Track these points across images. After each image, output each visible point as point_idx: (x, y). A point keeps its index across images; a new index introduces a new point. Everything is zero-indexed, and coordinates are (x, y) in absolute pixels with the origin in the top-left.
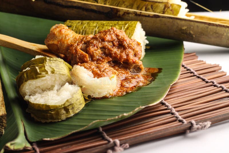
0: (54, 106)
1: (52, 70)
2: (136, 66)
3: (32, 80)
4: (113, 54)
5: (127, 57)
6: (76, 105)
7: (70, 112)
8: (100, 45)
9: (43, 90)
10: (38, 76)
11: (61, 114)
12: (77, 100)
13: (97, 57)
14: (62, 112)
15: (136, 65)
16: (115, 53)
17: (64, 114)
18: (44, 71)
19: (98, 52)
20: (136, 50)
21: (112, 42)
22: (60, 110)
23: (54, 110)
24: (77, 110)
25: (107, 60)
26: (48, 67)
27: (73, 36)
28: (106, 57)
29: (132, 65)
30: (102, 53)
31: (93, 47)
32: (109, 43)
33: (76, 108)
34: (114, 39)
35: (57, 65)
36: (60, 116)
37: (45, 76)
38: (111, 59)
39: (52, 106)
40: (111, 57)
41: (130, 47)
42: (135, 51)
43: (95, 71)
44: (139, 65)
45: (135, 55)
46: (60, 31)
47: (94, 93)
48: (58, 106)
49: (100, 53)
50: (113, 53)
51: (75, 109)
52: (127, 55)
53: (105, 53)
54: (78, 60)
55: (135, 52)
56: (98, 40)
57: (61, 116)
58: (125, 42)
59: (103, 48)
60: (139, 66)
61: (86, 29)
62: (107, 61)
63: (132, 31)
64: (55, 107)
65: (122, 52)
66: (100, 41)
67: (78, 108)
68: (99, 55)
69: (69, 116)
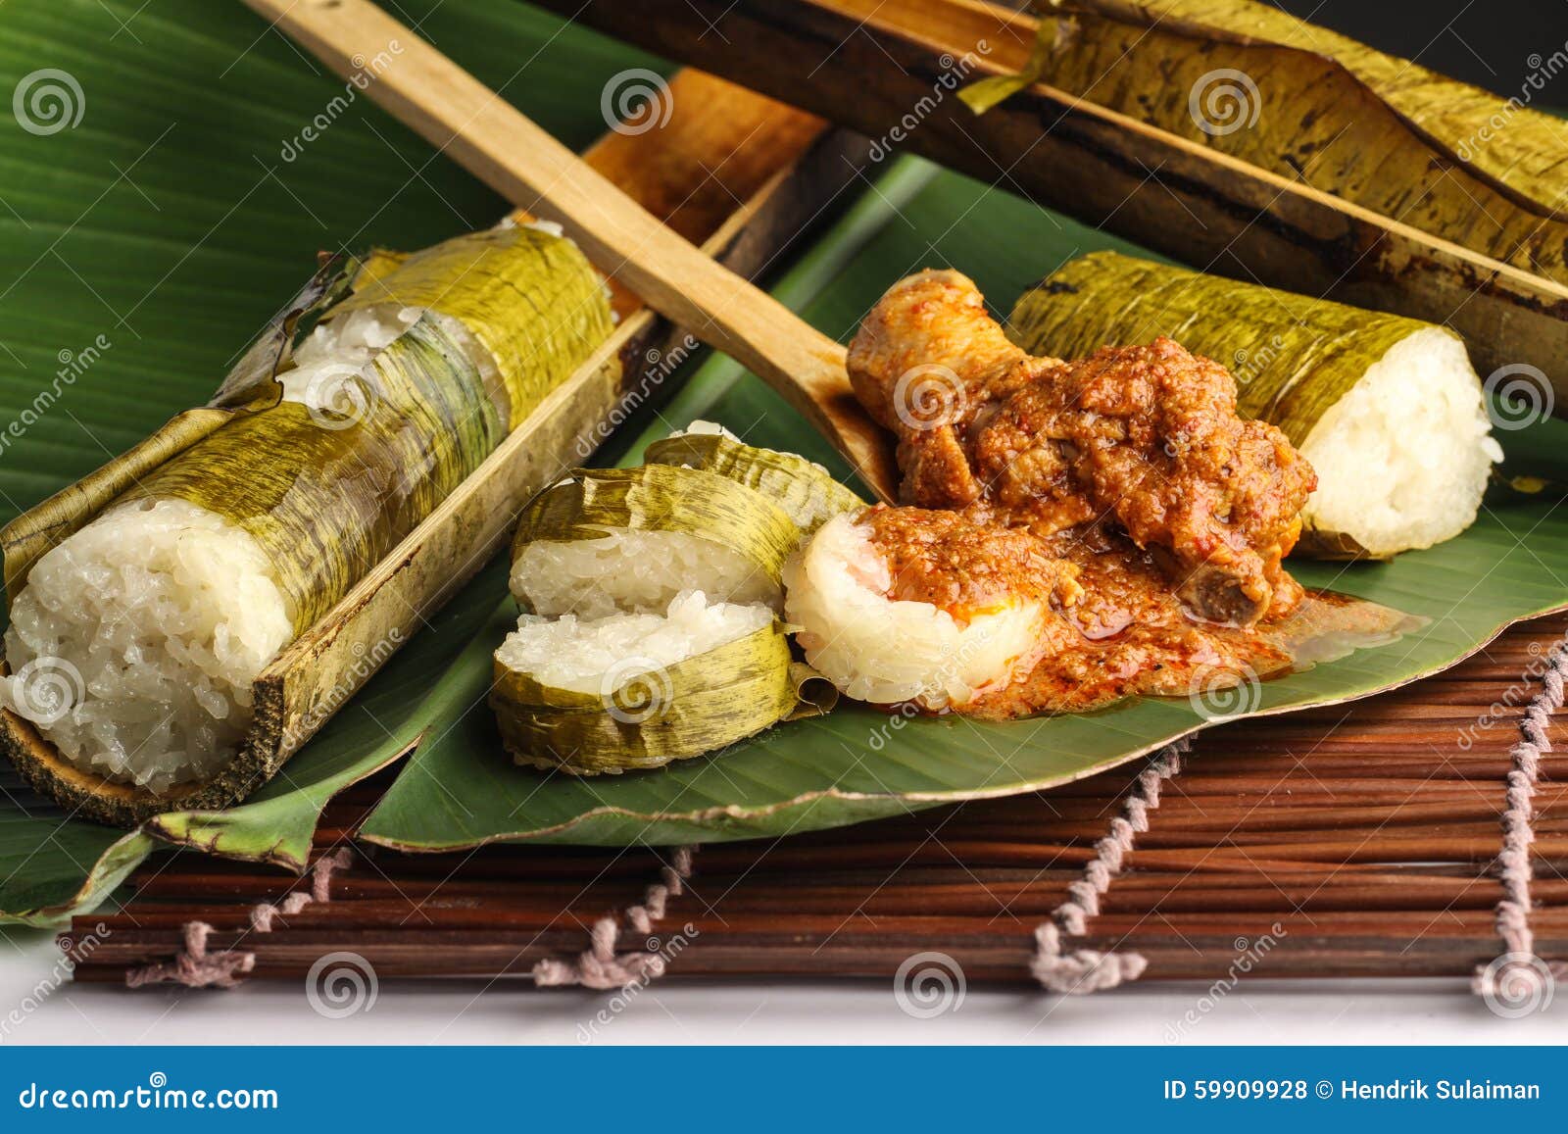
0: (564, 693)
1: (662, 513)
2: (1217, 577)
3: (551, 544)
4: (1102, 487)
5: (1167, 518)
6: (687, 713)
7: (643, 742)
8: (1051, 426)
9: (625, 603)
10: (578, 530)
11: (593, 743)
12: (694, 691)
13: (1026, 490)
14: (598, 733)
15: (1217, 573)
16: (1114, 486)
17: (612, 744)
18: (614, 510)
19: (1034, 459)
20: (1243, 489)
21: (1125, 419)
22: (591, 722)
23: (558, 711)
24: (689, 743)
25: (1069, 516)
26: (646, 489)
27: (970, 349)
28: (1071, 499)
29: (1192, 567)
30: (1059, 473)
31: (1007, 431)
32: (1106, 425)
33: (689, 732)
34: (1136, 406)
35: (704, 489)
36: (587, 752)
37: (609, 535)
38: (1089, 513)
39: (550, 690)
40: (1093, 501)
41: (1198, 469)
42: (1231, 494)
43: (909, 560)
44: (1235, 578)
45: (1236, 516)
46: (915, 309)
47: (854, 675)
48: (580, 698)
49: (1047, 469)
50: (1103, 480)
51: (679, 734)
52: (1175, 511)
53: (1072, 475)
54: (919, 487)
55: (1234, 500)
56: (1051, 395)
57: (594, 753)
58: (1180, 434)
59: (1070, 445)
60: (1234, 582)
61: (1136, 321)
62: (1068, 523)
63: (1348, 373)
64: (567, 701)
65: (1146, 486)
66: (1059, 400)
67: (699, 731)
68: (1038, 476)
69: (637, 762)
